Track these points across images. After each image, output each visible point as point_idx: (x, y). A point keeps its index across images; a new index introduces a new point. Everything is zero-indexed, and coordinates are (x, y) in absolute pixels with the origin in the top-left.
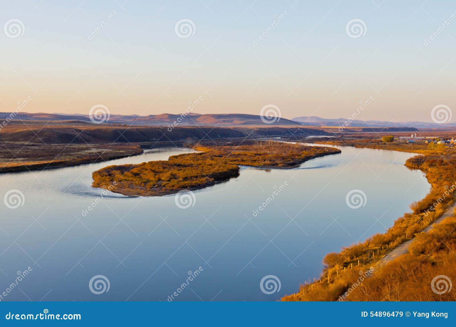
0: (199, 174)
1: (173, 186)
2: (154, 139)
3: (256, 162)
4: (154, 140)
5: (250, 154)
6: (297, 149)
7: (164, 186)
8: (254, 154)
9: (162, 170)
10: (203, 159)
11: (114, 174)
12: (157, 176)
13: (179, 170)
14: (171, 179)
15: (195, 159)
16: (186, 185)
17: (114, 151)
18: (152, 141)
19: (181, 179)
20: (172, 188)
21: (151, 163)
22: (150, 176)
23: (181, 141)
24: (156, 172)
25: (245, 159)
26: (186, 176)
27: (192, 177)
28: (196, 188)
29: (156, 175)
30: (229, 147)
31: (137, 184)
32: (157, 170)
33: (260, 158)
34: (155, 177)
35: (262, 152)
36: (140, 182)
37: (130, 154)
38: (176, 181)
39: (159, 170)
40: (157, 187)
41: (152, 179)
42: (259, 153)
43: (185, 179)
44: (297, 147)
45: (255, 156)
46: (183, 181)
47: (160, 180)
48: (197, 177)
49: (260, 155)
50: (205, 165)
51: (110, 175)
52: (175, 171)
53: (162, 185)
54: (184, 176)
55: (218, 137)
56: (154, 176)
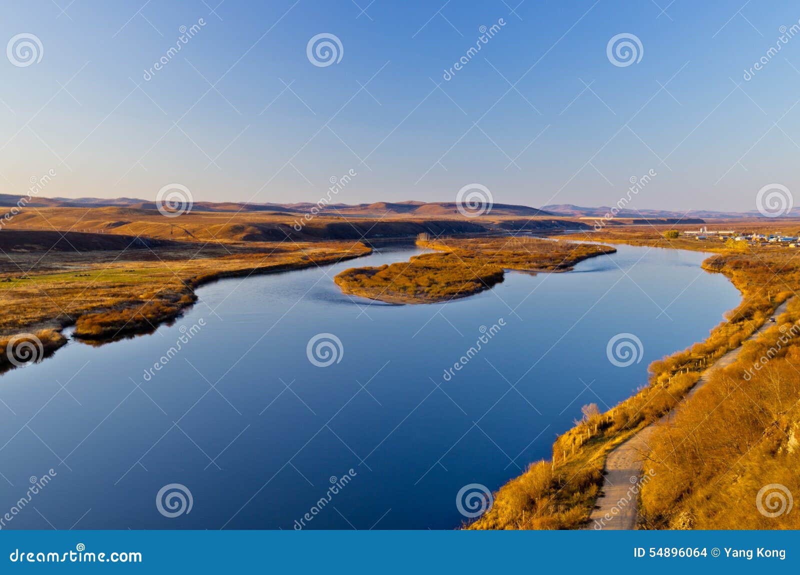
0: (463, 279)
1: (439, 292)
2: (377, 235)
3: (520, 263)
4: (376, 237)
5: (507, 254)
6: (561, 247)
7: (428, 292)
8: (512, 254)
9: (414, 273)
10: (453, 261)
11: (359, 278)
12: (413, 281)
13: (436, 274)
14: (432, 284)
15: (444, 260)
16: (454, 291)
17: (338, 251)
18: (374, 237)
19: (443, 285)
20: (438, 295)
21: (395, 265)
22: (405, 282)
23: (409, 237)
24: (409, 276)
25: (504, 260)
26: (448, 281)
27: (454, 282)
28: (465, 295)
29: (411, 280)
30: (475, 245)
31: (395, 290)
32: (410, 274)
33: (521, 259)
34: (411, 282)
35: (520, 252)
36: (398, 288)
37: (360, 255)
38: (438, 287)
39: (411, 274)
40: (420, 294)
41: (408, 284)
42: (516, 252)
43: (448, 284)
44: (560, 244)
45: (513, 257)
46: (447, 287)
47: (418, 286)
48: (460, 282)
49: (519, 255)
50: (461, 267)
51: (356, 280)
52: (431, 275)
53: (425, 291)
54: (446, 281)
55: (453, 232)
56: (409, 281)
